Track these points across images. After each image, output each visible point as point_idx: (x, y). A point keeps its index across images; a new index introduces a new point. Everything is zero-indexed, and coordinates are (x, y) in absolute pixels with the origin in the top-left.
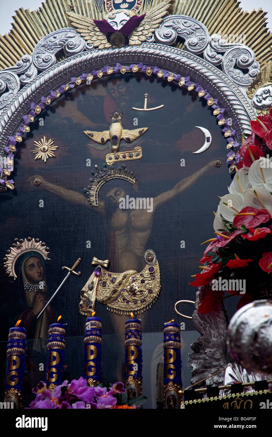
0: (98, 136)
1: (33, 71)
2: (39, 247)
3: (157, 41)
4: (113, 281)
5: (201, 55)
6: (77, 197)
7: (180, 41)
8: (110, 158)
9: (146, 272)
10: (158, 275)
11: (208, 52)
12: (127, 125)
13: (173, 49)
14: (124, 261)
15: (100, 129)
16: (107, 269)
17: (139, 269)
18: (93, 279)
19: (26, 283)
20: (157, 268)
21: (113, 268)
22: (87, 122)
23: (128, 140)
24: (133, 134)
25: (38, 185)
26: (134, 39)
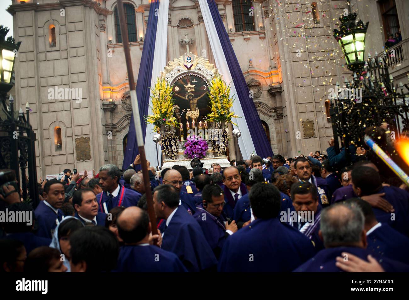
0: (186, 86)
1: (174, 74)
2: (179, 107)
3: (196, 69)
4: (191, 113)
5: (204, 72)
6: (184, 98)
7: (200, 69)
8: (189, 91)
9: (197, 111)
10: (199, 112)
11: (205, 72)
12: (192, 84)
13: (198, 71)
14: (193, 109)
15: (187, 85)
16: (190, 111)
17: (195, 111)
18: (188, 112)
19: (176, 113)
20: (198, 110)
21: (191, 110)
22: (184, 84)
23: (192, 88)
24: (193, 86)
25: (176, 95)
26: (192, 68)
